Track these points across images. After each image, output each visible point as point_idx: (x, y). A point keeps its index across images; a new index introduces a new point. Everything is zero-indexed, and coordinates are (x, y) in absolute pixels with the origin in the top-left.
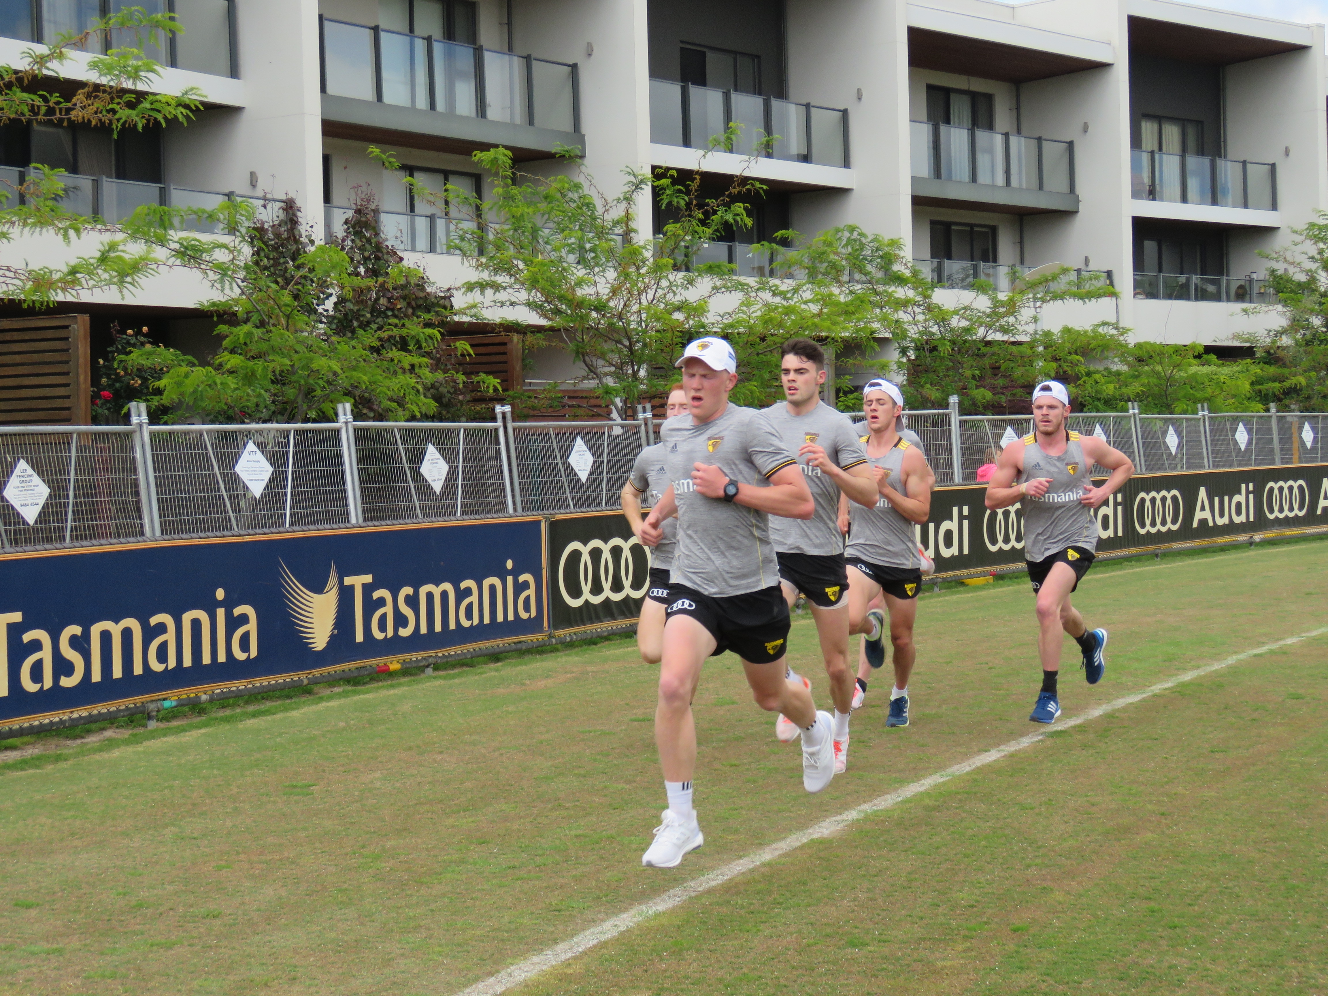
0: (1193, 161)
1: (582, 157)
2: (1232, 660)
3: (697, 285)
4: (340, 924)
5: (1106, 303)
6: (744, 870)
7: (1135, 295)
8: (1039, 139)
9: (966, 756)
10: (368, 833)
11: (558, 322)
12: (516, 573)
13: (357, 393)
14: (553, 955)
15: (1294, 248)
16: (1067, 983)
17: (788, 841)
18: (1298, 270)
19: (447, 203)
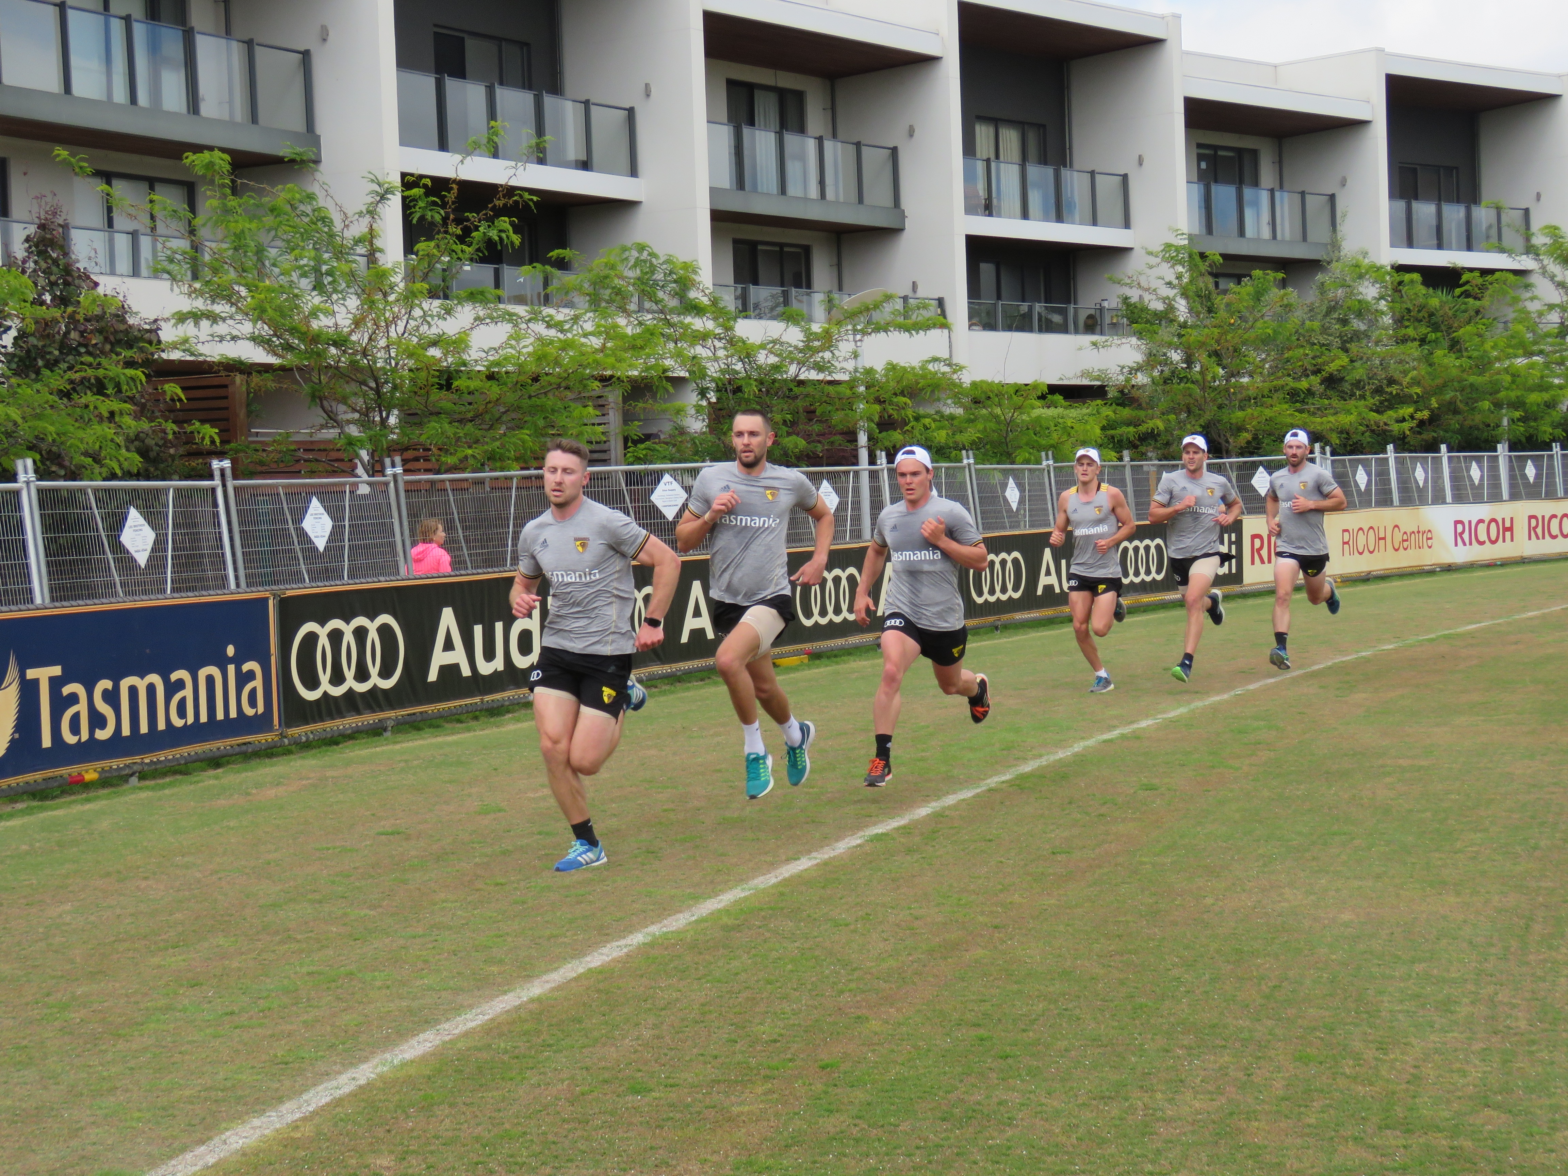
0: (1034, 171)
1: (317, 162)
2: (1078, 747)
3: (457, 315)
4: (17, 1089)
5: (937, 336)
6: (508, 1007)
7: (970, 326)
8: (858, 145)
9: (773, 866)
10: (54, 977)
11: (290, 359)
12: (238, 661)
13: (44, 446)
14: (278, 1116)
15: (1148, 271)
16: (882, 1126)
17: (562, 971)
18: (1154, 297)
19: (152, 217)
